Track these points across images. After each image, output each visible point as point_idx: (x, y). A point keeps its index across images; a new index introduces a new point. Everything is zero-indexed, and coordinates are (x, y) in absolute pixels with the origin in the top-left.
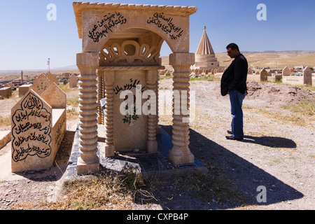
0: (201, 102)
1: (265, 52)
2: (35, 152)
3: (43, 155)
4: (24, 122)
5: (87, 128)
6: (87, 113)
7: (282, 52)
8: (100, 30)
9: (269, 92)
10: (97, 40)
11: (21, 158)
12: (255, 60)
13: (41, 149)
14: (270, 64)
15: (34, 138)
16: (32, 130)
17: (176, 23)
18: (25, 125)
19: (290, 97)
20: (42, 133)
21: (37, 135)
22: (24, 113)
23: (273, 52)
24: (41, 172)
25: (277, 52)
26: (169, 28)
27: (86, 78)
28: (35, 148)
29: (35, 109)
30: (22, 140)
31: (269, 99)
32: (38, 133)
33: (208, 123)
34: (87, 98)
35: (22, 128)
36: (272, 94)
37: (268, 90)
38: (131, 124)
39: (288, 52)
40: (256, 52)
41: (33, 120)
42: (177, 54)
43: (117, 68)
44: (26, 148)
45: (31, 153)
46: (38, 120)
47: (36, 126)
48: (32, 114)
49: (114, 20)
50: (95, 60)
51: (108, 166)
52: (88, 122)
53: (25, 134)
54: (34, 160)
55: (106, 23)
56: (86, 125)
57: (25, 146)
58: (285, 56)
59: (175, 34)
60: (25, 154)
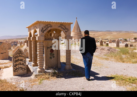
0: (74, 54)
1: (106, 31)
2: (21, 69)
3: (24, 69)
4: (17, 59)
5: (41, 59)
6: (41, 55)
7: (113, 31)
8: (44, 29)
9: (101, 50)
10: (43, 32)
11: (16, 71)
12: (101, 35)
13: (23, 68)
14: (108, 37)
15: (21, 64)
16: (20, 62)
17: (67, 27)
18: (17, 60)
19: (107, 51)
20: (23, 62)
21: (21, 63)
22: (17, 56)
23: (110, 31)
24: (23, 75)
25: (111, 31)
26: (65, 29)
27: (40, 44)
28: (21, 68)
29: (21, 54)
30: (16, 65)
31: (100, 53)
32: (22, 62)
33: (77, 61)
34: (41, 50)
35: (16, 61)
36: (102, 50)
37: (100, 49)
38: (52, 59)
39: (116, 31)
40: (101, 31)
41: (20, 58)
42: (67, 37)
43: (48, 41)
44: (18, 67)
45: (20, 69)
46: (22, 58)
47: (21, 60)
48: (20, 56)
49: (48, 26)
50: (43, 39)
51: (47, 71)
52: (41, 57)
53: (17, 63)
54: (21, 71)
55: (46, 27)
56: (41, 58)
57: (17, 67)
58: (115, 33)
59: (67, 30)
60: (18, 70)
